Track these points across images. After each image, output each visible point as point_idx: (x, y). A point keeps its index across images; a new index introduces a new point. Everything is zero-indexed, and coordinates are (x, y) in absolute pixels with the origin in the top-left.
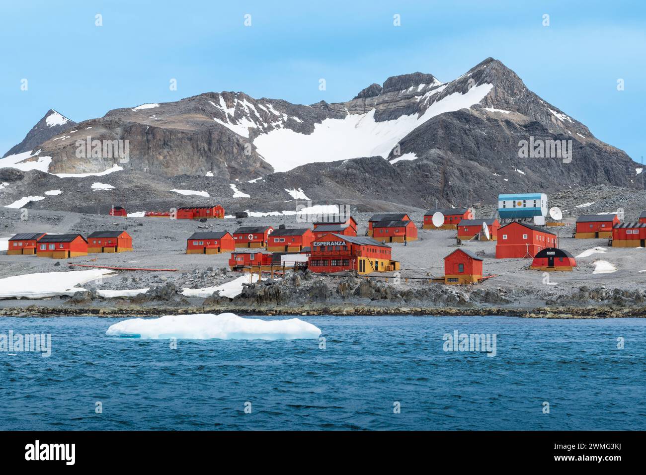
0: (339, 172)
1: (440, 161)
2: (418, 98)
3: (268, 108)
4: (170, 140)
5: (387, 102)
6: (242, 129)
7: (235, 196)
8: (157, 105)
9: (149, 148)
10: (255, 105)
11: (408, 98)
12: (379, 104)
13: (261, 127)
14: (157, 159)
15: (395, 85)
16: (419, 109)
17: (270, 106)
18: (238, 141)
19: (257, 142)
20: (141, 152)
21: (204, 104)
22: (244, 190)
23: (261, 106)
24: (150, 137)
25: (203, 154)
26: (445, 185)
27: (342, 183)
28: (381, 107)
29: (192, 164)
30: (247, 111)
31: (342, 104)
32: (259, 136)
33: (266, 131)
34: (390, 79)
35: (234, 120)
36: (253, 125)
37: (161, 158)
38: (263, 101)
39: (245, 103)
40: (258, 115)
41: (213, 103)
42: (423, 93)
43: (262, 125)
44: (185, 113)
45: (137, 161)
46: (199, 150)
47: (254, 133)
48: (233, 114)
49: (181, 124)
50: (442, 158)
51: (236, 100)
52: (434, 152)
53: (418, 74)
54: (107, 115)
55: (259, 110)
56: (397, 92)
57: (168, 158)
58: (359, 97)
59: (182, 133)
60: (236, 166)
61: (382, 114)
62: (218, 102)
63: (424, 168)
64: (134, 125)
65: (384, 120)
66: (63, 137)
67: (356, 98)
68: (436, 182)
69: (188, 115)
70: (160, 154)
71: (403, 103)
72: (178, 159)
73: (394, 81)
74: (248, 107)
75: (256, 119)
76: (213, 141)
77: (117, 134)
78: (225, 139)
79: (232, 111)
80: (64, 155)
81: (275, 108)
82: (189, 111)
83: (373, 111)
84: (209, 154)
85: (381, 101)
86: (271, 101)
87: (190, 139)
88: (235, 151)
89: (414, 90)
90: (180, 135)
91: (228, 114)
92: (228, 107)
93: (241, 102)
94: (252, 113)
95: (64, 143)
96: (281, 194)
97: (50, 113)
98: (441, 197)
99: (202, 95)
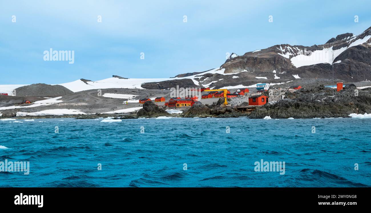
0: (312, 68)
1: (349, 63)
2: (347, 42)
3: (296, 48)
4: (262, 61)
5: (337, 43)
6: (287, 56)
7: (275, 78)
8: (260, 50)
9: (255, 64)
10: (292, 48)
11: (344, 42)
12: (334, 44)
13: (293, 55)
14: (258, 67)
15: (340, 38)
16: (347, 45)
17: (297, 48)
18: (284, 60)
19: (291, 60)
20: (253, 66)
21: (275, 49)
22: (278, 76)
23: (294, 48)
24: (255, 61)
25: (273, 65)
26: (350, 71)
27: (312, 72)
28: (335, 45)
29: (269, 68)
30: (289, 50)
31: (322, 45)
32: (293, 58)
33: (295, 56)
34: (338, 36)
35: (285, 53)
36: (291, 54)
37: (259, 67)
38: (295, 46)
39: (288, 47)
40: (293, 51)
41: (278, 48)
42: (349, 40)
43: (294, 54)
44: (268, 52)
45: (251, 68)
46: (271, 64)
47: (291, 57)
48: (284, 51)
49: (266, 56)
50: (349, 62)
51: (285, 47)
52: (347, 60)
53: (348, 34)
54: (245, 54)
55: (293, 49)
56: (340, 40)
57: (261, 67)
58: (328, 42)
59: (266, 59)
60: (283, 68)
61: (335, 47)
62: (279, 48)
63: (343, 65)
64: (250, 57)
65: (336, 50)
66: (229, 62)
67: (327, 43)
68: (346, 70)
69: (269, 53)
70: (259, 66)
71: (342, 44)
72: (265, 67)
73: (339, 36)
74: (290, 49)
75: (292, 52)
76: (276, 61)
77: (245, 60)
78: (280, 60)
79: (284, 50)
80: (228, 68)
81: (299, 48)
82: (270, 51)
83: (332, 46)
84: (275, 65)
85: (335, 43)
86: (297, 46)
87: (268, 60)
88: (283, 63)
89: (346, 39)
90: (265, 60)
91: (283, 51)
92: (283, 49)
93: (287, 47)
94: (291, 50)
95: (229, 64)
96: (290, 77)
97: (233, 54)
98: (348, 74)
99: (274, 46)
